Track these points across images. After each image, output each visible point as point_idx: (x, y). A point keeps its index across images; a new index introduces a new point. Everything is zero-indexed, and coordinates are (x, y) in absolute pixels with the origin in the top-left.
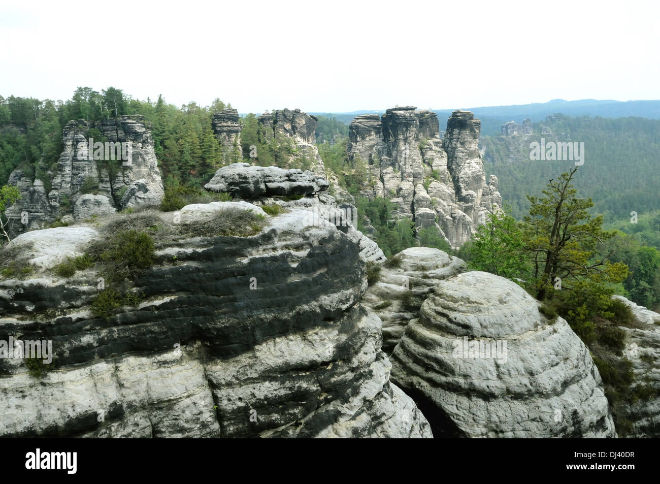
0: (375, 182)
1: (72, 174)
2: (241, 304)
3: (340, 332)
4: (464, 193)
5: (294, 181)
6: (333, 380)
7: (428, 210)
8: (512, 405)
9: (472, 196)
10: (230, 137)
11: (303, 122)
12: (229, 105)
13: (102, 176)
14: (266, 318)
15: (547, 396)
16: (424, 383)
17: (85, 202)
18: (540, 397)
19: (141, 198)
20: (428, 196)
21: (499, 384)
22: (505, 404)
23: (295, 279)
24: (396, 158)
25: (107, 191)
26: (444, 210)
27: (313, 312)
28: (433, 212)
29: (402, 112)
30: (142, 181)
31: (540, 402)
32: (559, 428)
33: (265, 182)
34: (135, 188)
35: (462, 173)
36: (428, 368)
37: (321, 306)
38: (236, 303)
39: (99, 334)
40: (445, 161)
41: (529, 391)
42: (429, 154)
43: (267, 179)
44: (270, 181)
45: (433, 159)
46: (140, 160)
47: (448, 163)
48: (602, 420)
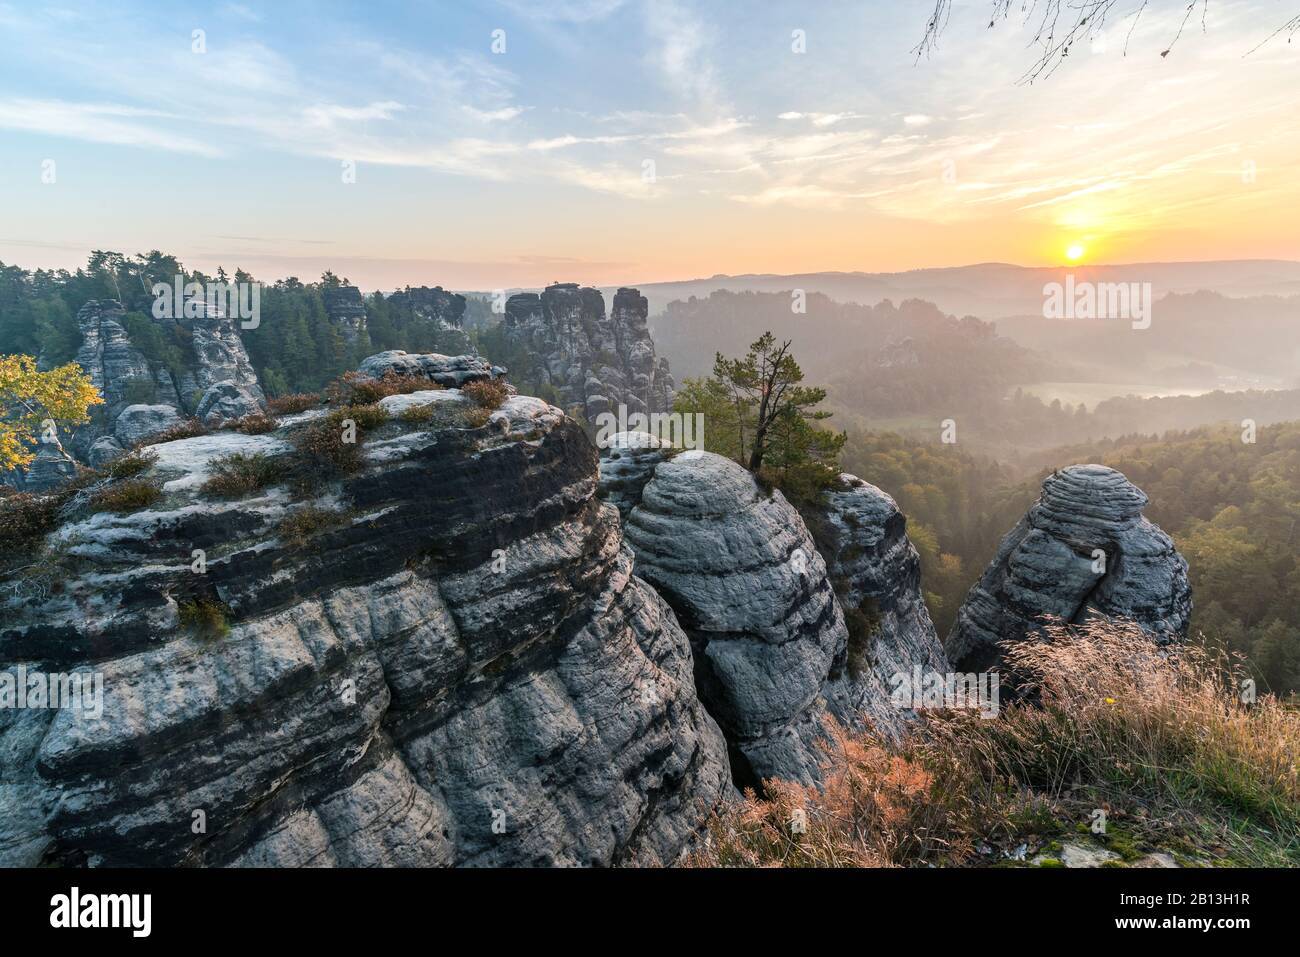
0: (540, 370)
1: (105, 377)
2: (478, 506)
3: (586, 524)
4: (636, 376)
5: (466, 369)
6: (584, 576)
7: (600, 397)
8: (746, 578)
9: (644, 379)
10: (352, 322)
11: (448, 302)
12: (346, 281)
13: (160, 378)
14: (508, 519)
15: (777, 564)
16: (658, 570)
17: (134, 416)
18: (770, 566)
19: (229, 405)
20: (598, 382)
21: (731, 558)
22: (739, 578)
23: (532, 471)
24: (561, 342)
25: (170, 399)
26: (617, 396)
27: (557, 506)
28: (606, 399)
29: (564, 290)
30: (228, 383)
31: (771, 571)
32: (790, 593)
33: (429, 372)
34: (216, 393)
35: (632, 355)
36: (660, 554)
37: (564, 499)
38: (472, 506)
39: (296, 567)
40: (613, 343)
41: (760, 561)
42: (597, 337)
43: (431, 369)
44: (435, 371)
45: (601, 342)
46: (221, 354)
47: (617, 345)
48: (823, 581)
